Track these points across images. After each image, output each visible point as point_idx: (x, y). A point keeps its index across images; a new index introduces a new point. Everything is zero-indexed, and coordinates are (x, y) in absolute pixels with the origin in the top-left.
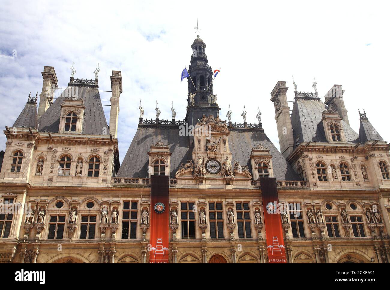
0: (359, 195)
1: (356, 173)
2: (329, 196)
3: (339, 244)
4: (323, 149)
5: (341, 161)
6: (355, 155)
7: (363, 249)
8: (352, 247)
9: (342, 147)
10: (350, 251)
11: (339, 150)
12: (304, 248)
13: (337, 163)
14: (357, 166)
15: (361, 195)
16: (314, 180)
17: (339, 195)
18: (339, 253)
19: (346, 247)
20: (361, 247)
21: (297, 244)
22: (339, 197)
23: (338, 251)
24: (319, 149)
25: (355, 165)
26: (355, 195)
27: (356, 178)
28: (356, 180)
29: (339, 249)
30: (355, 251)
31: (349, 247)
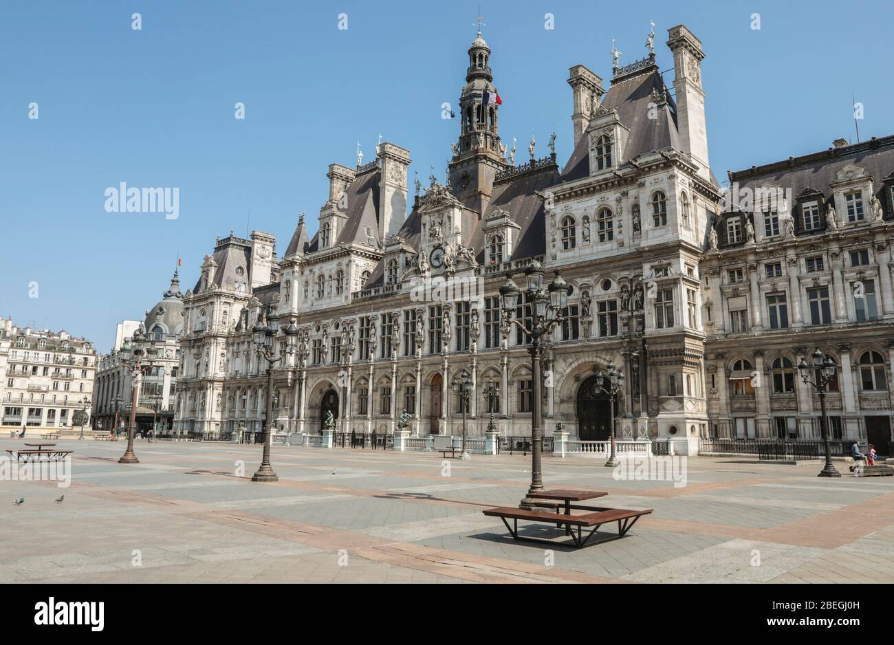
0: (617, 264)
1: (622, 222)
2: (570, 274)
3: (573, 350)
4: (570, 194)
5: (599, 207)
6: (625, 189)
7: (607, 355)
8: (591, 353)
9: (598, 181)
10: (587, 360)
11: (594, 187)
12: (525, 359)
13: (592, 213)
14: (624, 209)
15: (622, 263)
16: (553, 251)
17: (586, 270)
18: (571, 364)
19: (581, 354)
20: (605, 352)
21: (518, 355)
22: (585, 273)
23: (570, 360)
24: (564, 195)
25: (621, 208)
26: (612, 265)
27: (620, 232)
28: (620, 237)
29: (571, 358)
30: (594, 359)
31: (586, 353)
